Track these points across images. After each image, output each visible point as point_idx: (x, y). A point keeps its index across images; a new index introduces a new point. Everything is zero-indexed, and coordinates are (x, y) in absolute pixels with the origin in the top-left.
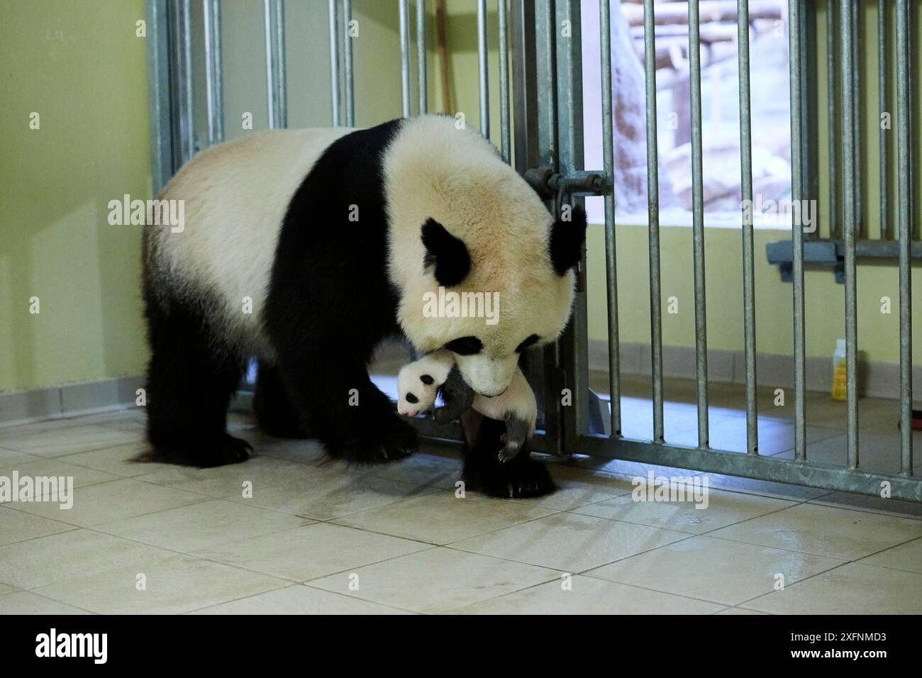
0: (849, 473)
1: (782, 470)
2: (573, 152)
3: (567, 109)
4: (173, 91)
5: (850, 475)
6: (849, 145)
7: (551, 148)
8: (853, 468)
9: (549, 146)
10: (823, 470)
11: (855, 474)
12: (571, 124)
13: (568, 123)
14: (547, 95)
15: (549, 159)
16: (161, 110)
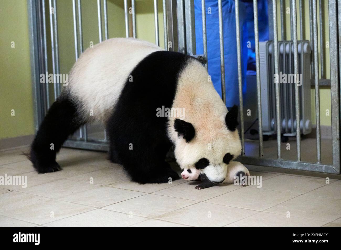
0: (298, 163)
1: (273, 162)
2: (192, 48)
3: (189, 32)
4: (38, 29)
5: (298, 164)
6: (295, 43)
7: (184, 47)
8: (299, 161)
9: (183, 46)
10: (288, 162)
11: (300, 163)
12: (191, 38)
13: (190, 37)
14: (182, 27)
15: (183, 51)
16: (34, 36)
